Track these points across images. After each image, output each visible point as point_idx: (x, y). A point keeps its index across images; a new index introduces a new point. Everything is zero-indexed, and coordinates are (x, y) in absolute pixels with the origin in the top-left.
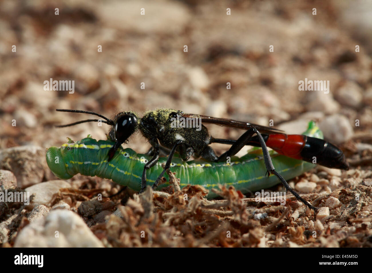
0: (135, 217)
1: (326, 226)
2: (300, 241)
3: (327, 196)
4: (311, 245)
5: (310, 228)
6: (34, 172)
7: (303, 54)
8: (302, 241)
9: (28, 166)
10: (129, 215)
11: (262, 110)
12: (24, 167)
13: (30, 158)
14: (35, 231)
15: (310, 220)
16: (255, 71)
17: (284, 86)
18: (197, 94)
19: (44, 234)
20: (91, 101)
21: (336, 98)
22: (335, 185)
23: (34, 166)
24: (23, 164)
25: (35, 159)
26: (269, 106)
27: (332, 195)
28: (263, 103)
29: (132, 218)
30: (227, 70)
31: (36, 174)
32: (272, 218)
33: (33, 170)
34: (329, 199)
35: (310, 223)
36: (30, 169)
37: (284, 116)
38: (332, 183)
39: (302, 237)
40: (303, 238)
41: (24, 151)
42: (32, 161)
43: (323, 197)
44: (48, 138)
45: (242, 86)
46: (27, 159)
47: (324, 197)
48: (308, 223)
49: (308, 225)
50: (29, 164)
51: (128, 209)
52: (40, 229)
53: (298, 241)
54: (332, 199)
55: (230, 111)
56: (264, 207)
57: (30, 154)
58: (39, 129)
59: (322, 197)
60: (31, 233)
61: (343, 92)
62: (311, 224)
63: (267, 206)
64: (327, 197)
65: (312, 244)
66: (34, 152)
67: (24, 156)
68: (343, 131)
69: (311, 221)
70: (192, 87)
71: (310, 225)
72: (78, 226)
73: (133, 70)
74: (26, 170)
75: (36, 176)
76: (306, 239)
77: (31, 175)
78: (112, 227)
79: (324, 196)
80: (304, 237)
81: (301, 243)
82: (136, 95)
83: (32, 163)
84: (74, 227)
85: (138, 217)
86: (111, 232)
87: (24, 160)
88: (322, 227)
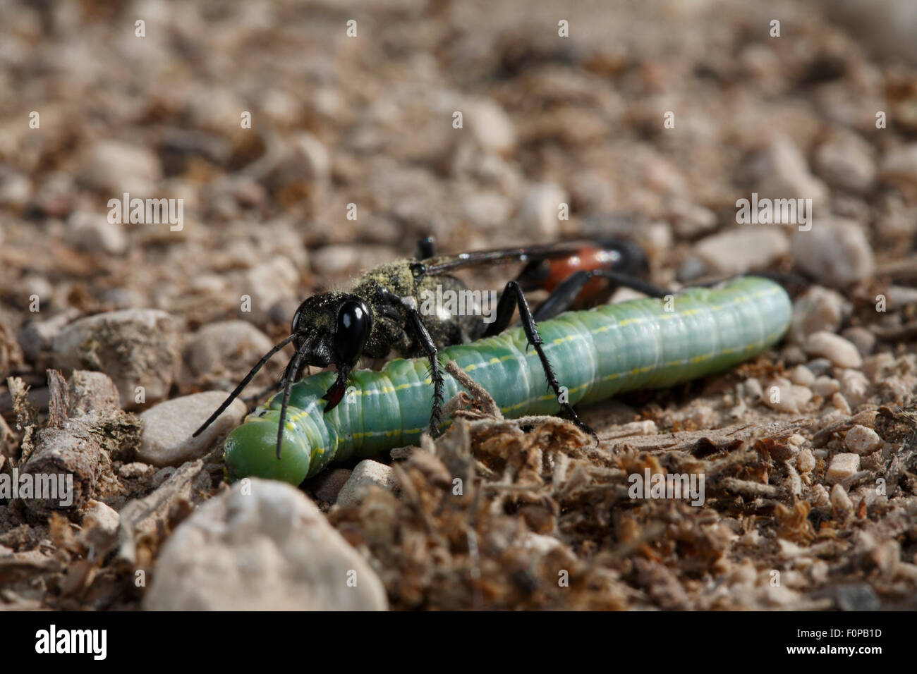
0: (433, 494)
1: (857, 499)
2: (802, 536)
3: (847, 424)
4: (829, 546)
5: (817, 503)
6: (152, 372)
7: (720, 61)
8: (806, 537)
9: (140, 357)
10: (419, 489)
11: (647, 201)
12: (130, 359)
13: (142, 338)
14: (207, 534)
15: (814, 483)
16: (613, 104)
17: (690, 139)
18: (492, 165)
19: (227, 540)
20: (247, 186)
21: (815, 169)
22: (858, 393)
23: (152, 358)
24: (129, 354)
25: (153, 340)
26: (665, 194)
27: (859, 421)
28: (647, 183)
29: (426, 496)
30: (552, 103)
31: (158, 375)
32: (734, 482)
33: (149, 366)
34: (853, 430)
35: (818, 491)
36: (144, 365)
37: (704, 218)
38: (850, 390)
39: (804, 527)
40: (806, 527)
41: (129, 323)
42: (149, 345)
43: (839, 427)
44: (162, 280)
45: (591, 142)
46: (137, 342)
47: (842, 427)
48: (814, 491)
49: (813, 495)
50: (141, 352)
51: (416, 474)
52: (218, 528)
53: (798, 537)
54: (859, 432)
55: (577, 207)
56: (713, 456)
57: (143, 329)
58: (136, 256)
59: (837, 426)
60: (198, 537)
61: (830, 155)
62: (821, 493)
63: (719, 455)
64: (847, 426)
65: (831, 542)
66: (151, 323)
67: (130, 333)
68: (851, 257)
69: (819, 485)
70: (480, 150)
71: (818, 496)
72: (306, 521)
73: (329, 102)
74: (135, 366)
75: (156, 379)
76: (813, 531)
77: (145, 379)
78: (372, 514)
79: (841, 424)
80: (809, 525)
81: (805, 541)
82: (347, 166)
83: (147, 351)
84: (297, 523)
85: (439, 493)
86: (370, 525)
87: (130, 343)
88: (848, 501)
